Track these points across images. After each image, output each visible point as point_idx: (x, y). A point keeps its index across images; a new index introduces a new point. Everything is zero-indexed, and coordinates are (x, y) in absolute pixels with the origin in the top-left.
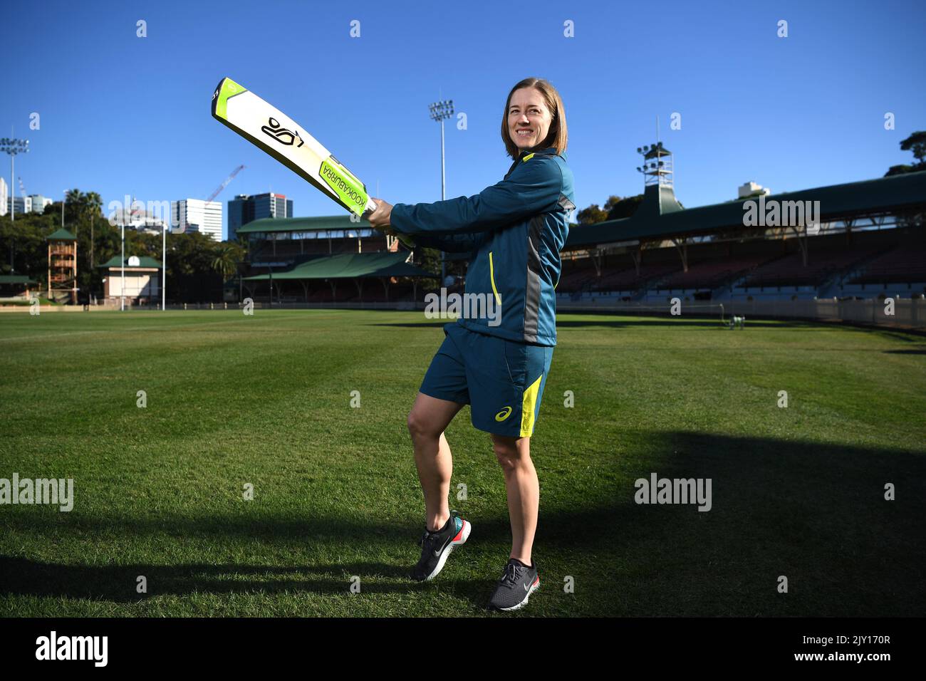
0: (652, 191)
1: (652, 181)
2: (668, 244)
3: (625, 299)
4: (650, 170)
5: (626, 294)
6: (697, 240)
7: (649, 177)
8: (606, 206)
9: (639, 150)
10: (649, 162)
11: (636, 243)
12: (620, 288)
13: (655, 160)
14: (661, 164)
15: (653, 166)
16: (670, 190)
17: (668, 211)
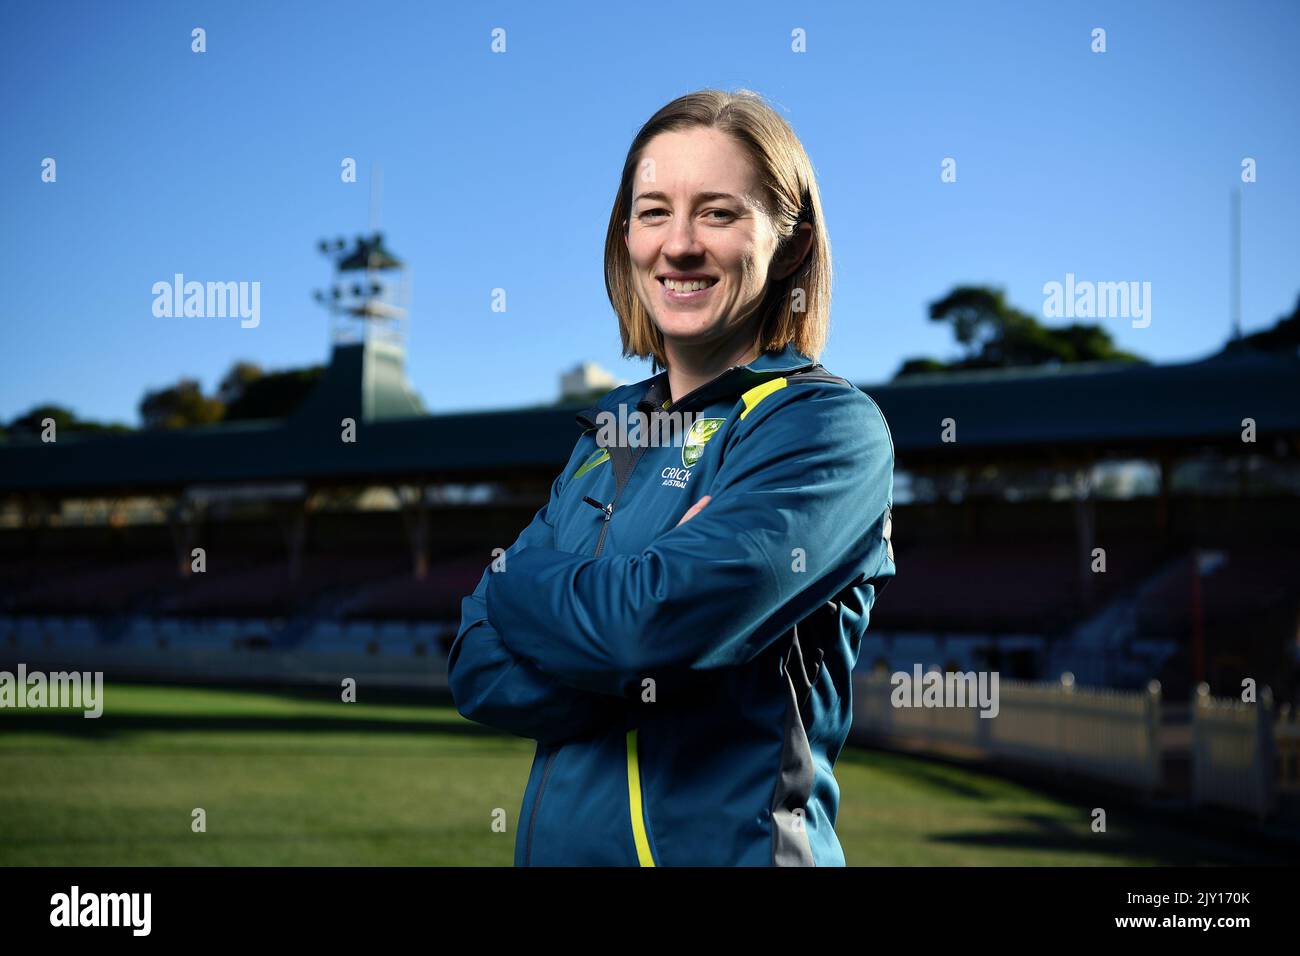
0: (349, 359)
1: (350, 331)
2: (380, 499)
3: (256, 643)
4: (349, 301)
5: (257, 628)
6: (454, 494)
7: (344, 321)
8: (225, 387)
9: (323, 247)
10: (348, 280)
11: (294, 490)
12: (241, 612)
13: (362, 278)
14: (376, 290)
15: (357, 291)
16: (393, 361)
17: (388, 413)
